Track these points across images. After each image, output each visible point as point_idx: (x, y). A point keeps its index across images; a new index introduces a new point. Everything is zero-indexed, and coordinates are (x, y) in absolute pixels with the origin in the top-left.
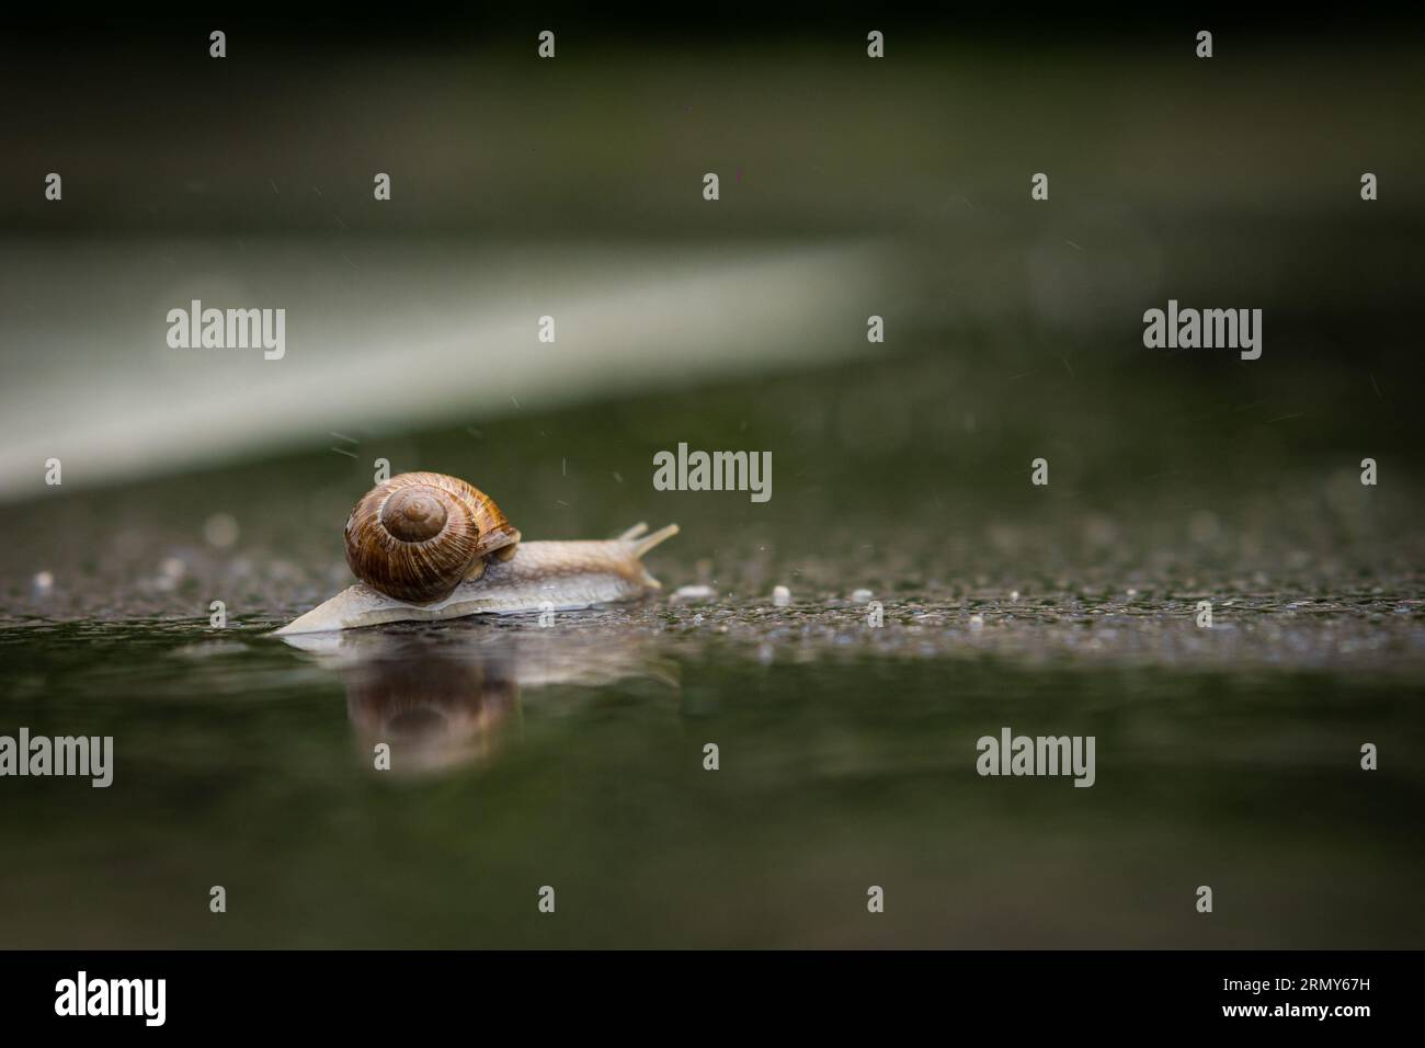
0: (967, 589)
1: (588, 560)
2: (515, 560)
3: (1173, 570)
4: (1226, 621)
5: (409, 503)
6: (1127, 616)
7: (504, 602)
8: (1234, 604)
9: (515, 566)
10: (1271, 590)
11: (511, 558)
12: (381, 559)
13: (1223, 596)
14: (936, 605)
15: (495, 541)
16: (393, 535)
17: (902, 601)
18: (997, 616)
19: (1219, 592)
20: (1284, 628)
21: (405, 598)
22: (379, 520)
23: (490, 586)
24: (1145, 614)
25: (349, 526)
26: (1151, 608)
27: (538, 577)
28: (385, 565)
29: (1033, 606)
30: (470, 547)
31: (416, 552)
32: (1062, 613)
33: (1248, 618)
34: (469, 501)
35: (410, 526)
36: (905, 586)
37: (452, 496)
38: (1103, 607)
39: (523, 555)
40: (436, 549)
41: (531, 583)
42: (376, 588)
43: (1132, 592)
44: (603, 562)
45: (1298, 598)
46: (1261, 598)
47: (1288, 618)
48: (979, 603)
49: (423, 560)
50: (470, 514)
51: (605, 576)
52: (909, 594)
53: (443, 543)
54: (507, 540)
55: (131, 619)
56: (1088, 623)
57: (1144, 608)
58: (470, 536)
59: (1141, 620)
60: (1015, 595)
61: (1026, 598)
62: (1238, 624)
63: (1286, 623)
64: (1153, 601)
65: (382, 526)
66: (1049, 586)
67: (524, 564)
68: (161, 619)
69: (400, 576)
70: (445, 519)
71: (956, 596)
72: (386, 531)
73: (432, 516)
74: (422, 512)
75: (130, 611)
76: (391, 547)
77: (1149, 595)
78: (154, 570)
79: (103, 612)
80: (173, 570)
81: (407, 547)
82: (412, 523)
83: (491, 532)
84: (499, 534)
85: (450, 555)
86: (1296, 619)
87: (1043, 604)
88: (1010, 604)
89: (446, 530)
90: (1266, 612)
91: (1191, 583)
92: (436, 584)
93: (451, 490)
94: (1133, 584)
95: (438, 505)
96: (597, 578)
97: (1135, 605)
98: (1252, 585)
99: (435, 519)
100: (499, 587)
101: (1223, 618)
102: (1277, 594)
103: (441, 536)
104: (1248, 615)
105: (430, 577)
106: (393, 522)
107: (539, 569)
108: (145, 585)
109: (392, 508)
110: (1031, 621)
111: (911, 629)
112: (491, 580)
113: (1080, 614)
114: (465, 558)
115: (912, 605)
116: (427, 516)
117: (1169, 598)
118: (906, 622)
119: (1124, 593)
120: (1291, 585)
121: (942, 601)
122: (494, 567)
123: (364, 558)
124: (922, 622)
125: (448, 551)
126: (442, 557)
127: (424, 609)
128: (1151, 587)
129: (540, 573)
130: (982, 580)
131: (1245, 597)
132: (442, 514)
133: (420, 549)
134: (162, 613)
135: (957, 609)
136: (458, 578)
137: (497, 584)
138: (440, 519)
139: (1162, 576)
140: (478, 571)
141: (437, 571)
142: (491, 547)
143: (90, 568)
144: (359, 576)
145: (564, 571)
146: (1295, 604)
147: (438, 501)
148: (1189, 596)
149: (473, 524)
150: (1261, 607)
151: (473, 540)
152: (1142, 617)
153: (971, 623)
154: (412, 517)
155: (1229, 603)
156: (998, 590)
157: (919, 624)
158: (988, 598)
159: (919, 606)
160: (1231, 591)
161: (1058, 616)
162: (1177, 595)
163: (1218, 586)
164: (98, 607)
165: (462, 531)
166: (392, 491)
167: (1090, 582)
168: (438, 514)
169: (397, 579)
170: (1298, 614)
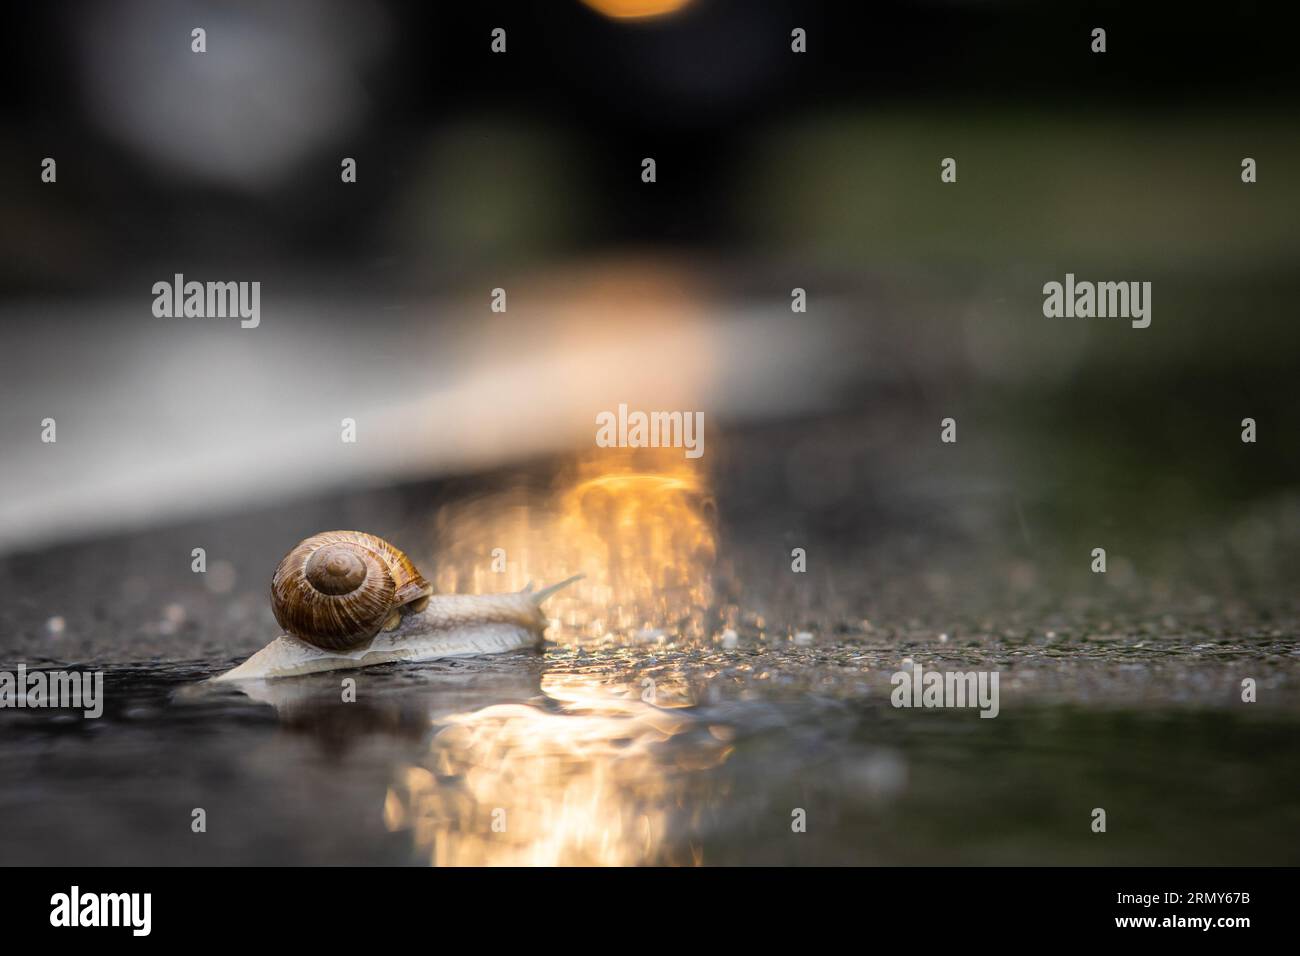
0: (900, 632)
1: (493, 611)
2: (427, 611)
3: (1090, 614)
4: (1136, 663)
5: (331, 559)
6: (1045, 658)
7: (418, 650)
8: (1145, 645)
9: (428, 617)
10: (1178, 633)
11: (424, 609)
12: (306, 611)
13: (1135, 638)
14: (870, 647)
15: (410, 593)
16: (316, 588)
17: (840, 644)
18: (926, 658)
19: (1130, 635)
20: (1190, 670)
21: (329, 648)
22: (304, 575)
23: (404, 636)
24: (1063, 656)
25: (275, 582)
26: (1069, 650)
27: (448, 626)
28: (309, 617)
29: (960, 648)
30: (388, 600)
31: (339, 606)
32: (986, 655)
33: (1157, 659)
34: (386, 557)
35: (331, 581)
36: (843, 629)
37: (370, 552)
38: (1024, 649)
39: (434, 607)
40: (357, 602)
41: (441, 632)
42: (300, 637)
43: (1051, 635)
44: (507, 612)
45: (1204, 641)
46: (1169, 641)
47: (1194, 660)
48: (912, 645)
49: (344, 611)
50: (387, 569)
51: (508, 625)
52: (847, 637)
53: (363, 595)
54: (420, 593)
55: (134, 661)
56: (1010, 664)
57: (1062, 650)
58: (387, 589)
59: (1059, 661)
60: (943, 638)
61: (953, 640)
62: (1147, 665)
63: (1191, 664)
64: (1070, 644)
65: (306, 581)
66: (977, 631)
67: (436, 615)
68: (161, 661)
69: (324, 626)
70: (364, 574)
71: (891, 637)
72: (310, 586)
73: (352, 572)
74: (343, 568)
75: (134, 654)
76: (314, 600)
77: (1066, 637)
78: (157, 616)
79: (110, 654)
80: (174, 615)
81: (330, 600)
82: (335, 578)
83: (406, 585)
84: (413, 587)
85: (369, 607)
86: (1201, 660)
87: (969, 646)
88: (939, 646)
89: (365, 583)
90: (1173, 653)
91: (1105, 626)
92: (357, 634)
93: (369, 547)
94: (1051, 627)
95: (357, 560)
96: (502, 627)
97: (1054, 647)
98: (1162, 627)
99: (355, 574)
100: (413, 637)
101: (1134, 660)
102: (1184, 637)
103: (361, 589)
104: (1157, 656)
105: (352, 628)
106: (318, 577)
107: (450, 619)
108: (148, 629)
109: (315, 564)
110: (958, 662)
111: (847, 670)
112: (406, 629)
113: (1003, 656)
114: (383, 610)
115: (849, 647)
116: (347, 572)
117: (1085, 641)
118: (843, 664)
119: (1044, 636)
120: (1198, 628)
121: (876, 644)
122: (409, 618)
123: (290, 611)
124: (858, 663)
125: (368, 603)
126: (361, 609)
127: (341, 657)
128: (1068, 630)
129: (450, 623)
130: (914, 623)
131: (1155, 639)
132: (362, 569)
133: (342, 602)
134: (164, 656)
135: (889, 651)
136: (377, 629)
137: (412, 634)
138: (359, 574)
139: (1079, 619)
140: (395, 622)
141: (358, 622)
142: (407, 599)
143: (100, 614)
144: (284, 627)
145: (472, 621)
146: (1200, 646)
147: (358, 557)
148: (1103, 638)
149: (390, 578)
150: (1169, 649)
151: (391, 593)
152: (1059, 658)
153: (903, 664)
154: (335, 572)
155: (1140, 645)
156: (928, 633)
157: (855, 666)
158: (920, 640)
159: (856, 648)
160: (1142, 633)
161: (982, 658)
162: (1093, 637)
163: (1131, 629)
164: (106, 650)
165: (380, 585)
166: (315, 549)
167: (1011, 625)
168: (359, 569)
169: (321, 630)
170: (1203, 656)
